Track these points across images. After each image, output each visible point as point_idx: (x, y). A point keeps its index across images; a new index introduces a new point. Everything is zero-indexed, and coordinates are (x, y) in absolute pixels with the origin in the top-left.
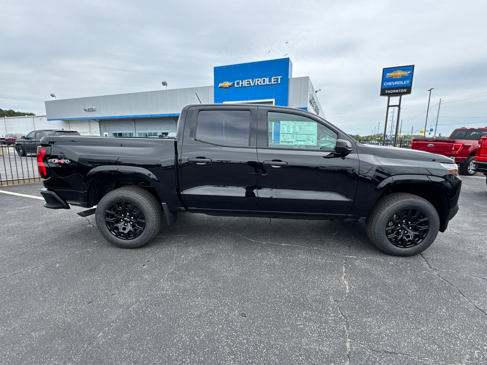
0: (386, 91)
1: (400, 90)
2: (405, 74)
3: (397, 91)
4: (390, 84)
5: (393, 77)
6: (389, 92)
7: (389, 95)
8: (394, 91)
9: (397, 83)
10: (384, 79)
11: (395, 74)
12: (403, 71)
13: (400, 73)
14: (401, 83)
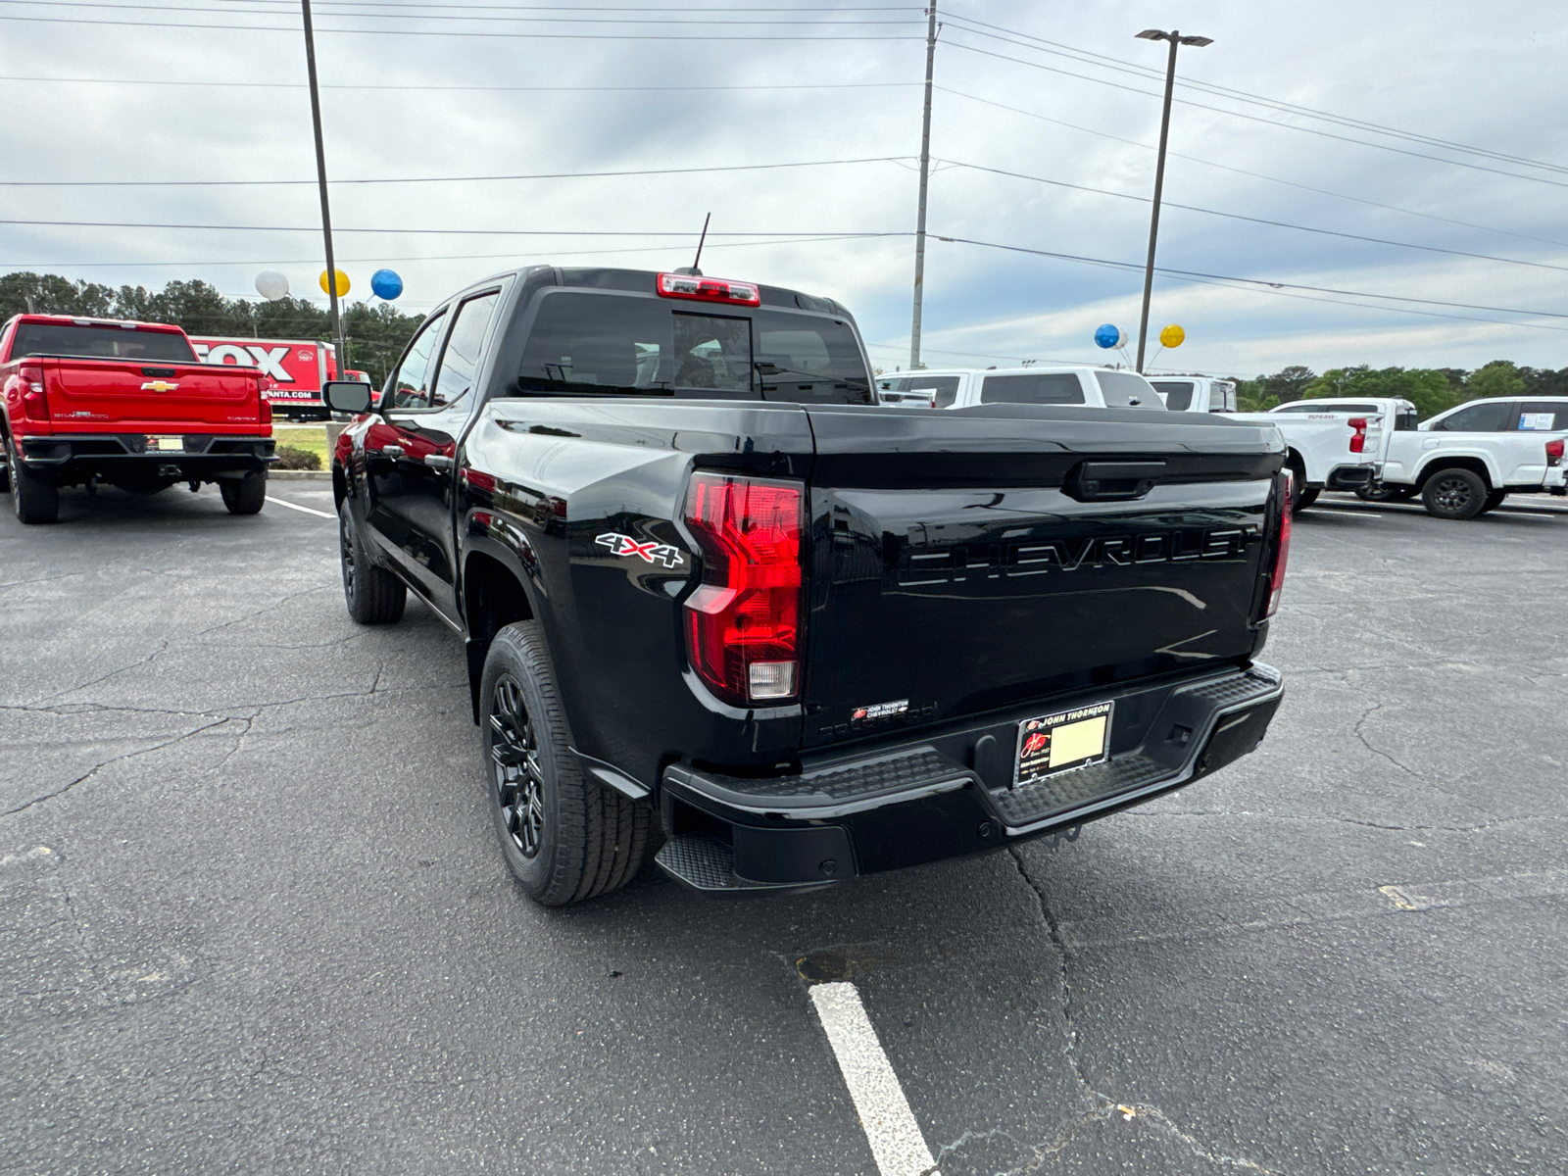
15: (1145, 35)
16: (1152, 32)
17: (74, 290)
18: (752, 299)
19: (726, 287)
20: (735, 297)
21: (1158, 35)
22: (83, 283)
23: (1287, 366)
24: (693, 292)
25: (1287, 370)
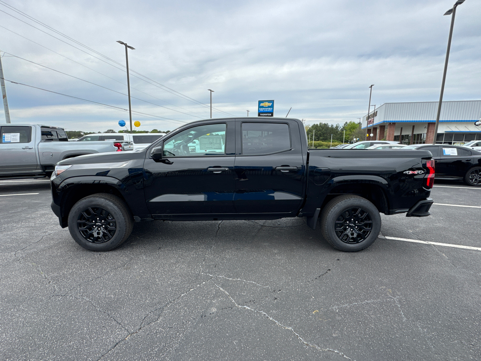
15: (119, 42)
16: (121, 42)
21: (122, 43)
23: (108, 129)
25: (108, 130)
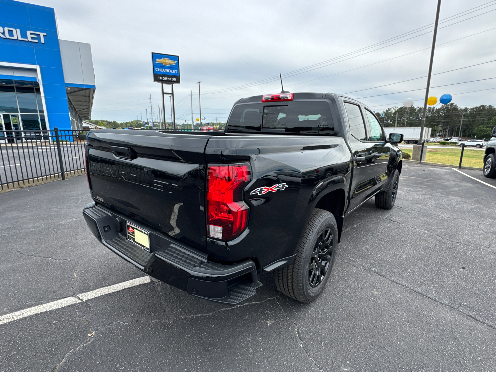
0: (159, 77)
1: (171, 78)
2: (173, 63)
3: (169, 79)
4: (161, 70)
5: (162, 64)
6: (161, 78)
7: (163, 82)
8: (166, 78)
9: (167, 71)
10: (155, 64)
11: (164, 61)
12: (170, 60)
13: (168, 61)
14: (171, 71)
17: (415, 110)
18: (290, 98)
19: (279, 96)
20: (282, 99)
22: (418, 107)
24: (269, 99)
